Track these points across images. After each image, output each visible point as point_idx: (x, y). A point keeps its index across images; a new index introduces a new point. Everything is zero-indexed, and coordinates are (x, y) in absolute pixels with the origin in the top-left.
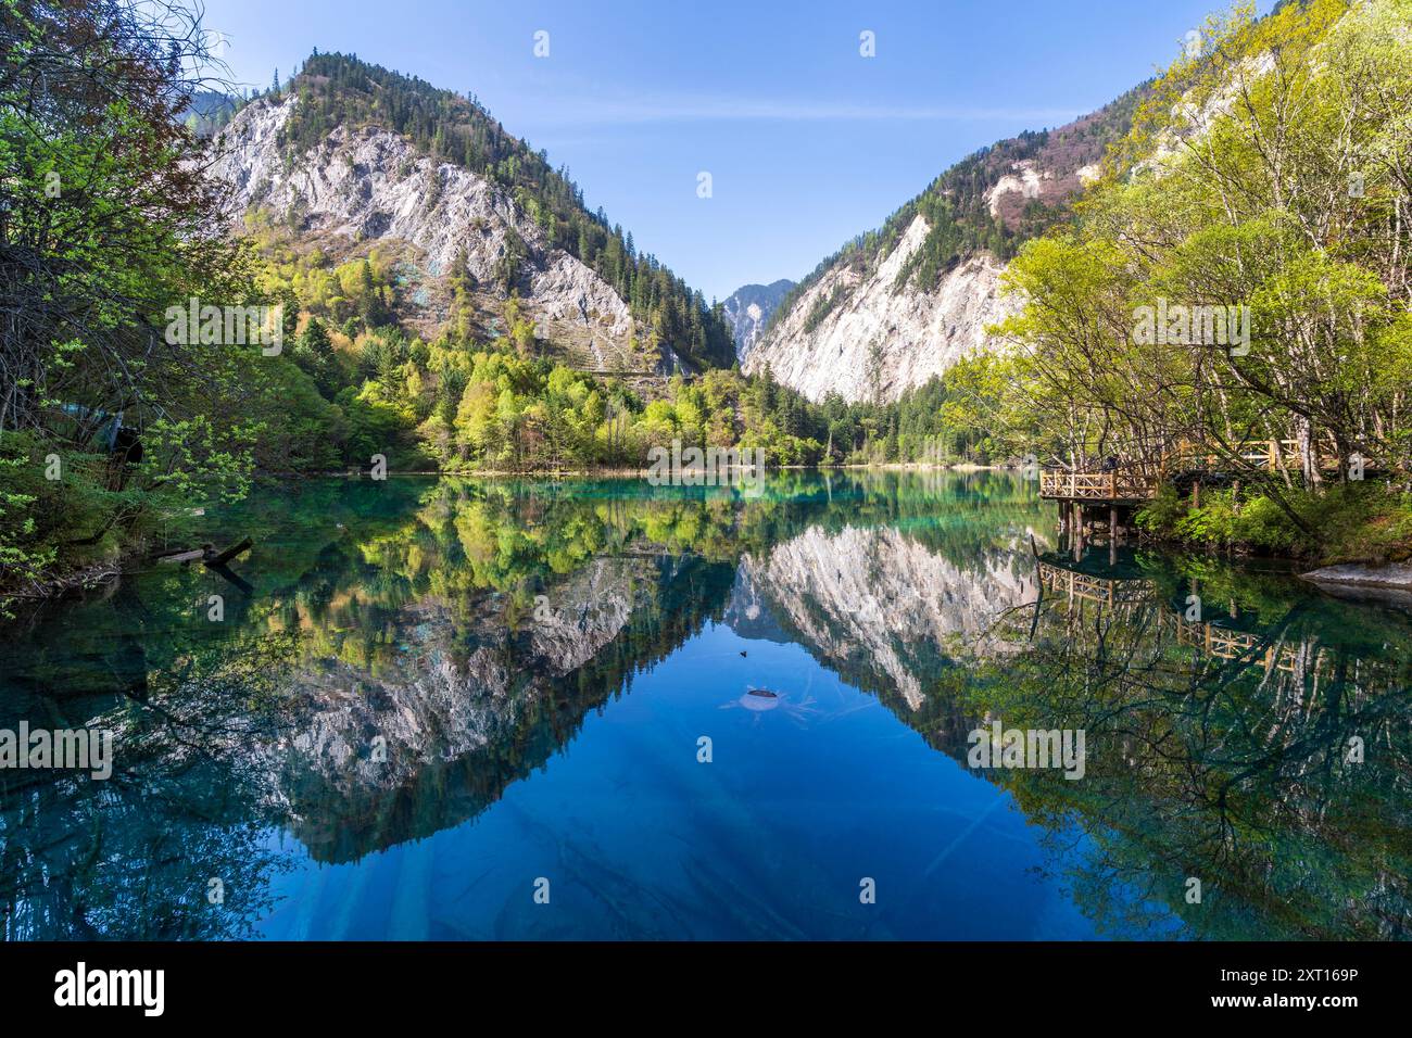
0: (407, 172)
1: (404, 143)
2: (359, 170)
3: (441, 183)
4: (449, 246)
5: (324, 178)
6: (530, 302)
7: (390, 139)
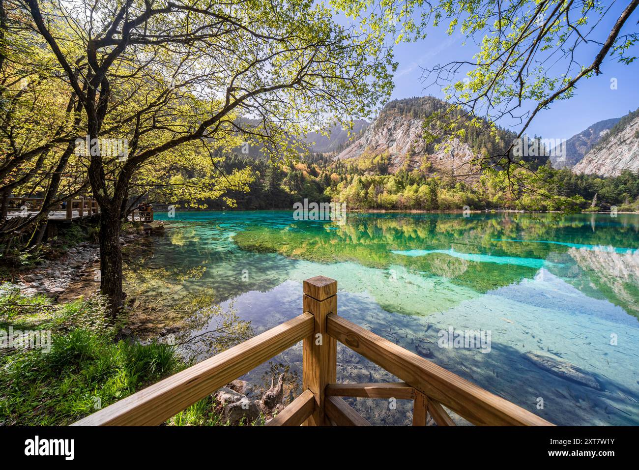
0: (401, 126)
1: (402, 118)
2: (389, 130)
3: (409, 126)
4: (409, 144)
5: (382, 134)
6: (433, 155)
7: (398, 118)
